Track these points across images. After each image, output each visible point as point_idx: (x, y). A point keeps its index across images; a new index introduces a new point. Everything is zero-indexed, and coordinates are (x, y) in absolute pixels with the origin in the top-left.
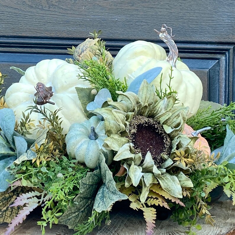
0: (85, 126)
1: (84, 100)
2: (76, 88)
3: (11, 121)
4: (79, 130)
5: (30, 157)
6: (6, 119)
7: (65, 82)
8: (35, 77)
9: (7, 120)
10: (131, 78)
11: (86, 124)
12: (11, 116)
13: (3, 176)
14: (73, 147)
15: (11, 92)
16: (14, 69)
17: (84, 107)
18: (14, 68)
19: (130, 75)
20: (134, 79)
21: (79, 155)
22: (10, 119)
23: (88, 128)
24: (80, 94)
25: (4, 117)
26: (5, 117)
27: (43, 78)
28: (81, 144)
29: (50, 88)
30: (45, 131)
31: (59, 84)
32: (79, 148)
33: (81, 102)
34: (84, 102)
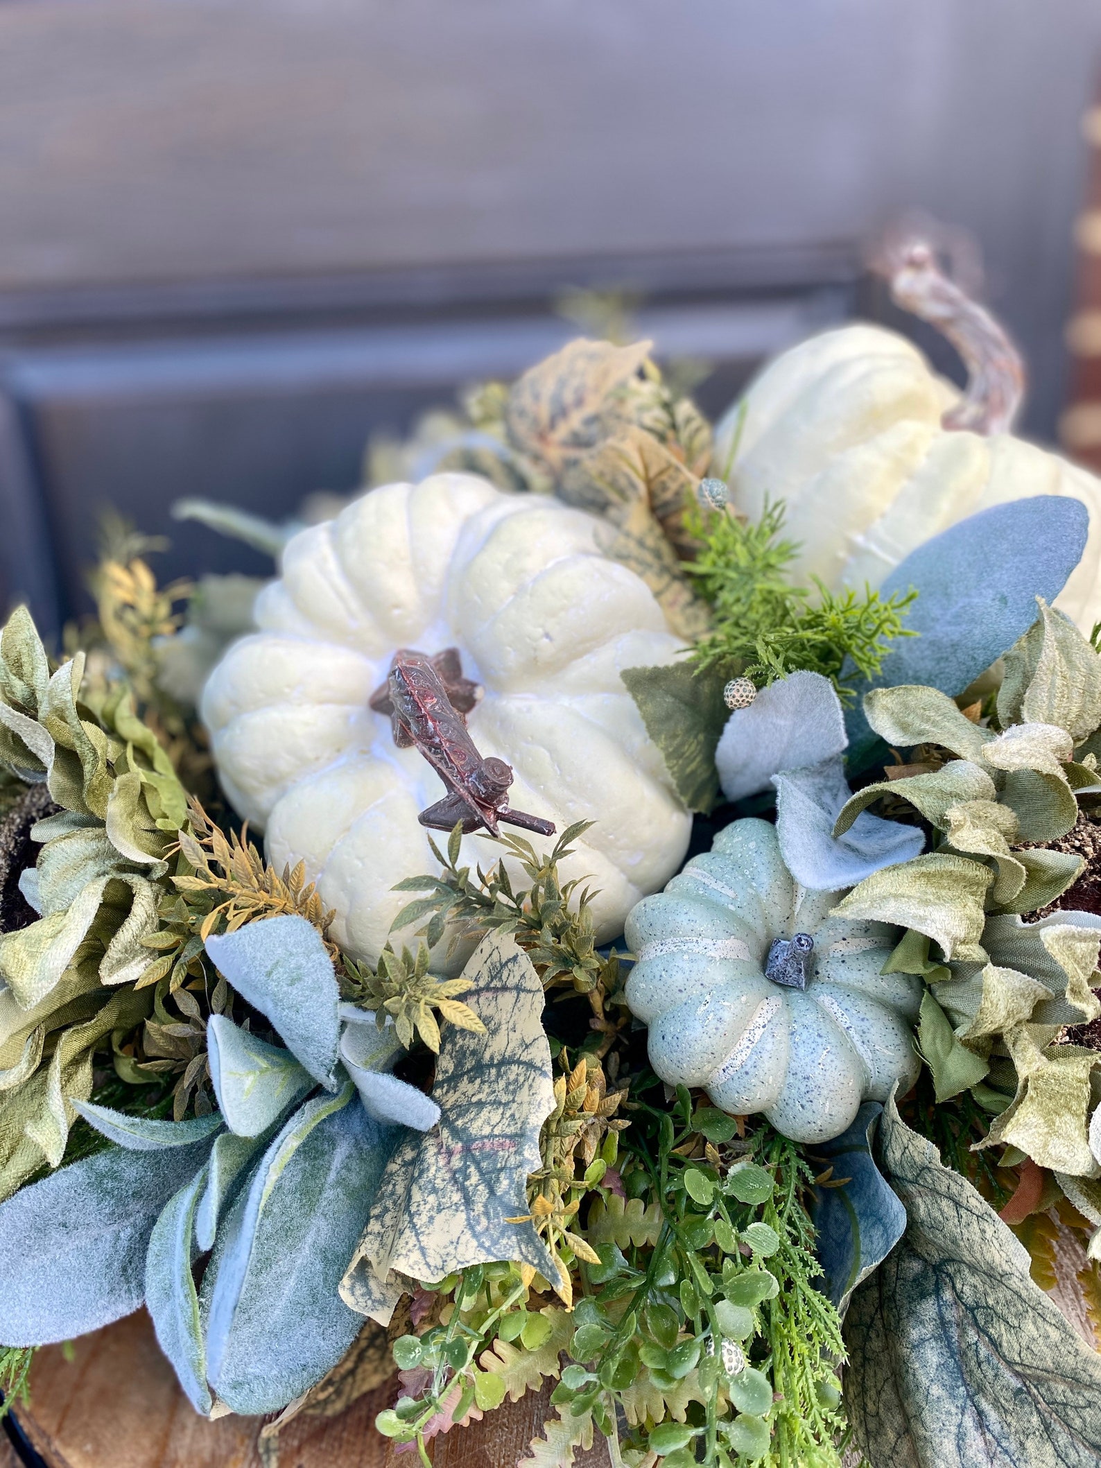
0: (731, 907)
1: (675, 736)
2: (626, 675)
3: (313, 990)
4: (717, 954)
5: (495, 1242)
6: (272, 986)
7: (547, 635)
8: (354, 605)
10: (868, 553)
11: (731, 893)
13: (319, 1267)
14: (707, 1067)
15: (234, 703)
19: (859, 539)
20: (894, 562)
22: (299, 979)
23: (749, 919)
24: (649, 707)
25: (263, 978)
26: (269, 974)
27: (397, 606)
28: (754, 1052)
29: (451, 661)
30: (507, 963)
31: (510, 646)
32: (747, 1073)
33: (665, 749)
34: (677, 742)
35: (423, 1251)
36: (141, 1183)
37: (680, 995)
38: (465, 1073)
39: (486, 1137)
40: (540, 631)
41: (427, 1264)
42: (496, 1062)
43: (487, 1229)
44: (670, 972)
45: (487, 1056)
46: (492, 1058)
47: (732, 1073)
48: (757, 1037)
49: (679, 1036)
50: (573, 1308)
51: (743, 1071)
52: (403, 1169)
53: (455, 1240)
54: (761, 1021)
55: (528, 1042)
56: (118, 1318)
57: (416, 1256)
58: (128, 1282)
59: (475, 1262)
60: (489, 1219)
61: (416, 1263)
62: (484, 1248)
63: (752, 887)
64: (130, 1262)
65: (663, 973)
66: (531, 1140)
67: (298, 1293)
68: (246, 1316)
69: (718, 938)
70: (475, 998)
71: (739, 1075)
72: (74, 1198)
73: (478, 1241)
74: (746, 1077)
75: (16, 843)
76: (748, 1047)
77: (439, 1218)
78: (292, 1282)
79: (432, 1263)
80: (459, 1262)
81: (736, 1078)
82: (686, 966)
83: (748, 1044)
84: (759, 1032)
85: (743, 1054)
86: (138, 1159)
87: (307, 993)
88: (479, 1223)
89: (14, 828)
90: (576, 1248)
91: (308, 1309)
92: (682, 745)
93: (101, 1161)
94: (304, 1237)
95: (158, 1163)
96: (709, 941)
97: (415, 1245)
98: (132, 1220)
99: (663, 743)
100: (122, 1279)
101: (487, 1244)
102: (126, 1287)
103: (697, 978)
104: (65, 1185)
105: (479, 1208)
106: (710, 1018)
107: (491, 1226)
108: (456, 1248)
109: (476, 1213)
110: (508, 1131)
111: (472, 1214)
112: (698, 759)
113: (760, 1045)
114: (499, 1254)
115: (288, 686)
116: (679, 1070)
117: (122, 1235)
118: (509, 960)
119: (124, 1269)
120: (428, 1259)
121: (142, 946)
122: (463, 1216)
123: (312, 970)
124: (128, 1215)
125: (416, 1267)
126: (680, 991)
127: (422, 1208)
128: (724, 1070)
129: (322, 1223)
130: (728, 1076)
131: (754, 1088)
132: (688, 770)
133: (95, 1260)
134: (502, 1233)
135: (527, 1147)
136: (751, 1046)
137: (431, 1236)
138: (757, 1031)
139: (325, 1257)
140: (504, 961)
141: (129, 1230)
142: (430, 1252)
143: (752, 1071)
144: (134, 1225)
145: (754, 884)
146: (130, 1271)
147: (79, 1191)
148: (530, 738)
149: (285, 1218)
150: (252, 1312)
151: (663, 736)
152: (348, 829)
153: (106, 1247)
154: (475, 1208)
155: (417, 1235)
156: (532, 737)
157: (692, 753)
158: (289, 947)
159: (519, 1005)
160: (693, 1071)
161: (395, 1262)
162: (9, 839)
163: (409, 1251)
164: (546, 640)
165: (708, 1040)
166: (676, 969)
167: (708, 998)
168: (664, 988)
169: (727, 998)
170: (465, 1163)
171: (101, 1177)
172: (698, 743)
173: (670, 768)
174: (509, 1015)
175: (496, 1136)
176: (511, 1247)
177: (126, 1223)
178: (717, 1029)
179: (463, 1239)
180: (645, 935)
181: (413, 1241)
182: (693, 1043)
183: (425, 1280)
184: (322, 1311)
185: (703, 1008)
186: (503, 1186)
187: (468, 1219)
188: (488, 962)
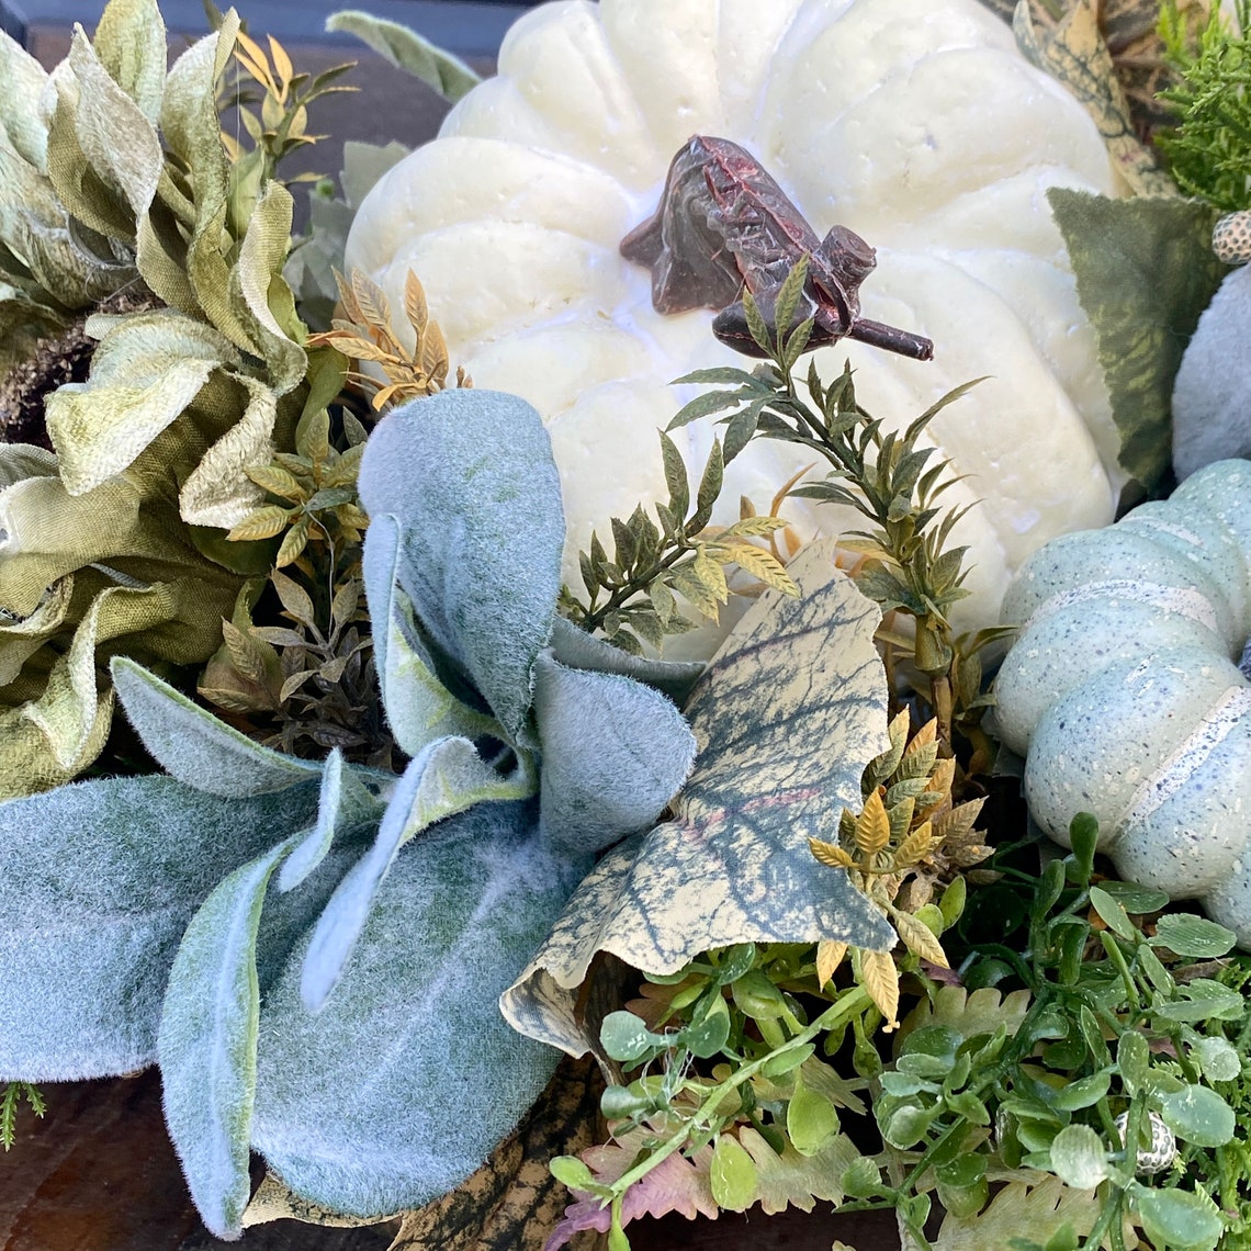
0: (1193, 557)
1: (1120, 314)
2: (1056, 196)
3: (530, 517)
4: (1166, 606)
5: (775, 917)
7: (930, 140)
8: (619, 94)
9: (490, 504)
11: (1194, 540)
12: (521, 466)
13: (446, 1031)
14: (1132, 776)
16: (360, 34)
17: (1113, 370)
18: (358, 23)
21: (1195, 850)
23: (1221, 578)
24: (1086, 257)
25: (459, 480)
27: (686, 104)
28: (1215, 754)
30: (812, 598)
31: (867, 154)
32: (1199, 787)
33: (1102, 328)
34: (1122, 324)
35: (653, 932)
36: (182, 849)
37: (1098, 659)
38: (730, 746)
39: (767, 793)
40: (919, 132)
41: (660, 951)
42: (785, 717)
43: (764, 899)
44: (1085, 624)
45: (771, 713)
46: (779, 714)
47: (1173, 791)
48: (1222, 734)
49: (1093, 715)
50: (898, 1025)
51: (1194, 783)
52: (611, 880)
53: (709, 913)
54: (1230, 713)
55: (845, 675)
56: (103, 1074)
57: (641, 936)
58: (130, 1020)
59: (743, 940)
60: (768, 886)
61: (639, 946)
62: (759, 923)
63: (1228, 535)
64: (139, 985)
65: (1073, 626)
66: (851, 779)
67: (406, 1065)
68: (319, 1079)
69: (1168, 584)
70: (753, 656)
71: (1185, 791)
72: (80, 838)
73: (748, 913)
74: (1197, 794)
75: (23, 409)
76: (1205, 748)
77: (681, 892)
78: (398, 1047)
79: (665, 945)
80: (714, 940)
81: (1179, 797)
82: (1114, 615)
83: (1206, 742)
84: (1225, 728)
85: (1196, 758)
86: (185, 805)
87: (521, 519)
88: (750, 892)
89: (22, 388)
90: (910, 934)
91: (419, 1092)
92: (1129, 332)
93: (132, 789)
94: (429, 981)
95: (214, 824)
96: (1154, 587)
97: (640, 924)
98: (154, 916)
99: (1099, 320)
100: (121, 1008)
101: (763, 918)
102: (122, 1026)
103: (1130, 632)
104: (72, 810)
105: (753, 871)
106: (1148, 686)
107: (772, 894)
108: (709, 924)
109: (748, 879)
110: (807, 781)
111: (740, 881)
112: (1149, 374)
113: (1225, 745)
114: (782, 933)
115: (504, 191)
116: (1085, 776)
117: (134, 936)
118: (818, 592)
119: (128, 995)
120: (659, 942)
121: (249, 480)
122: (726, 884)
123: (534, 486)
124: (149, 907)
125: (639, 952)
126: (1099, 652)
127: (653, 882)
128: (1159, 786)
129: (459, 972)
130: (1166, 796)
131: (1209, 814)
132: (1132, 384)
133: (86, 964)
134: (790, 905)
135: (841, 785)
136: (1210, 746)
137: (666, 914)
138: (1220, 725)
139: (459, 1019)
140: (807, 596)
141: (146, 931)
142: (665, 932)
143: (1208, 784)
144: (155, 927)
145: (1232, 531)
146: (134, 1000)
147: (91, 828)
148: (884, 290)
149: (399, 949)
150: (329, 1075)
151: (1102, 308)
152: (572, 404)
153: (105, 946)
154: (747, 873)
155: (644, 911)
156: (887, 286)
157: (1141, 357)
158: (505, 442)
159: (831, 641)
160: (1108, 778)
161: (606, 942)
162: (12, 405)
163: (630, 930)
164: (926, 148)
165: (1140, 720)
166: (1096, 618)
167: (1145, 662)
168: (1071, 650)
169: (1178, 663)
170: (730, 826)
171: (126, 814)
172: (1152, 346)
173: (1107, 366)
174: (814, 656)
175: (786, 789)
176: (803, 922)
177: (144, 918)
178: (1157, 703)
179: (723, 912)
180: (1042, 588)
181: (639, 917)
182: (1114, 724)
183: (652, 971)
184: (441, 1101)
185: (1136, 674)
186: (796, 838)
187: (733, 888)
188: (780, 606)
